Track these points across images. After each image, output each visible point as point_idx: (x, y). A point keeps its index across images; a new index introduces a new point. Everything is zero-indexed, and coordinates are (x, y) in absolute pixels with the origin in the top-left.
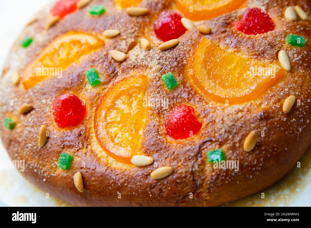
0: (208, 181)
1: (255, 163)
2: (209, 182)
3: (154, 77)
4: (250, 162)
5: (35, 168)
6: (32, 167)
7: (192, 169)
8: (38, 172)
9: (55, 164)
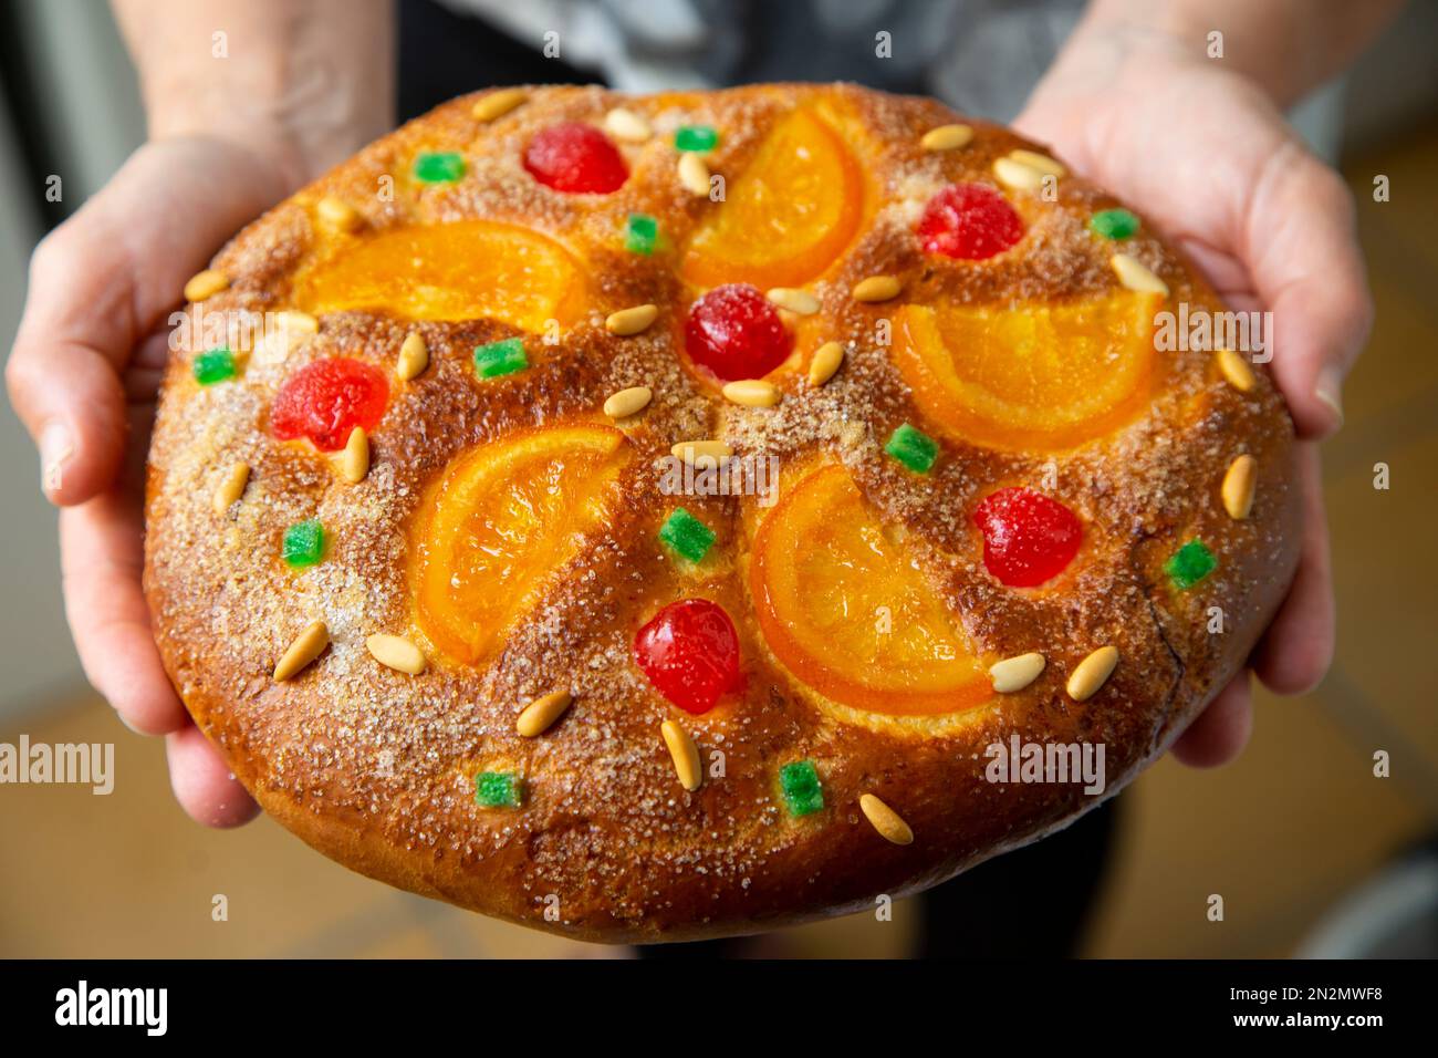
3: (864, 457)
5: (698, 863)
6: (685, 865)
7: (1158, 625)
8: (712, 869)
9: (770, 814)
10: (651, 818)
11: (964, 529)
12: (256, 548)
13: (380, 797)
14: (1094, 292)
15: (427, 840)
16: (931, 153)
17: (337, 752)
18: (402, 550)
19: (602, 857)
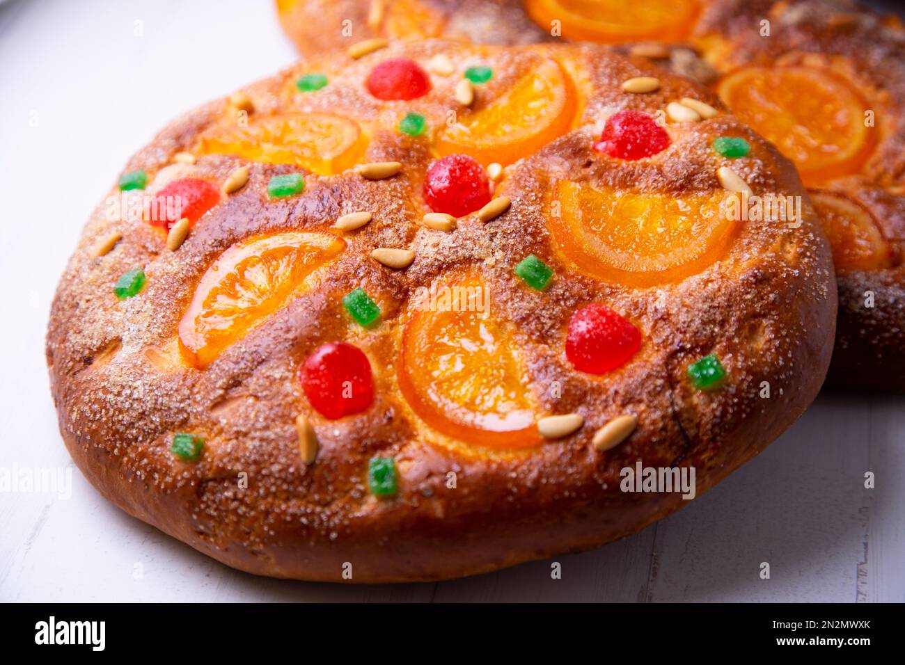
0: (707, 423)
1: (781, 363)
2: (709, 426)
3: (498, 273)
4: (772, 363)
5: (303, 515)
6: (294, 516)
7: (673, 408)
8: (312, 522)
9: (359, 491)
10: (276, 479)
11: (558, 329)
12: (104, 282)
13: (122, 444)
14: (698, 190)
15: (140, 476)
16: (626, 93)
17: (103, 411)
18: (185, 295)
19: (242, 502)
